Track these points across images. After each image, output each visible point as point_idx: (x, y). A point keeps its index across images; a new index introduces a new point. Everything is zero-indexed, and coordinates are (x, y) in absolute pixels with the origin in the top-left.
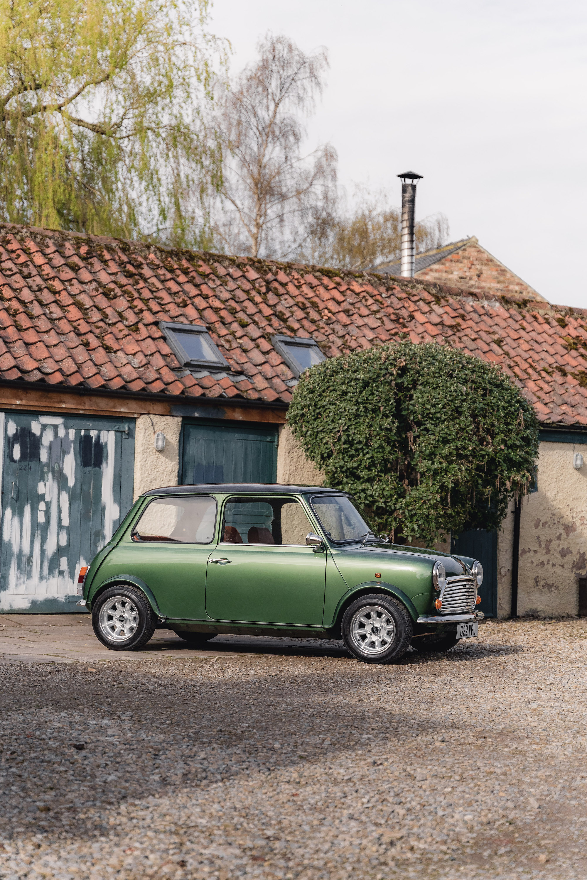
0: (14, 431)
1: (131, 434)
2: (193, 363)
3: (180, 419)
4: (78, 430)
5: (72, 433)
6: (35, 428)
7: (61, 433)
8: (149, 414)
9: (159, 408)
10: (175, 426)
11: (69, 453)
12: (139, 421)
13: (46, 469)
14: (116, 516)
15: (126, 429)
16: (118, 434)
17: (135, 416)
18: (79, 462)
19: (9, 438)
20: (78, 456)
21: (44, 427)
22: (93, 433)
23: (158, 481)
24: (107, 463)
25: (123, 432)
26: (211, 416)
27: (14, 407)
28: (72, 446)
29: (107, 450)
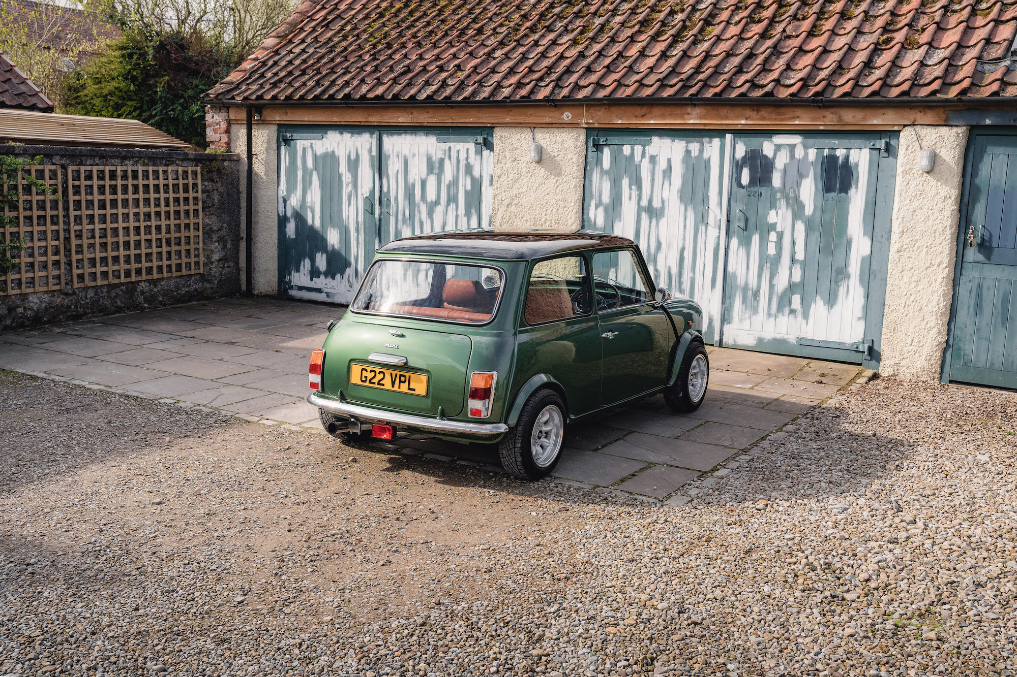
0: (743, 154)
1: (890, 150)
3: (961, 130)
4: (820, 150)
5: (812, 153)
6: (768, 148)
7: (799, 153)
8: (914, 125)
9: (929, 117)
10: (952, 139)
11: (807, 176)
12: (901, 134)
13: (779, 195)
14: (866, 251)
15: (883, 146)
16: (873, 152)
17: (896, 128)
18: (820, 186)
19: (737, 162)
20: (819, 180)
21: (778, 148)
22: (840, 153)
23: (925, 210)
24: (857, 188)
25: (880, 149)
26: (1012, 123)
27: (739, 127)
28: (812, 168)
29: (858, 173)
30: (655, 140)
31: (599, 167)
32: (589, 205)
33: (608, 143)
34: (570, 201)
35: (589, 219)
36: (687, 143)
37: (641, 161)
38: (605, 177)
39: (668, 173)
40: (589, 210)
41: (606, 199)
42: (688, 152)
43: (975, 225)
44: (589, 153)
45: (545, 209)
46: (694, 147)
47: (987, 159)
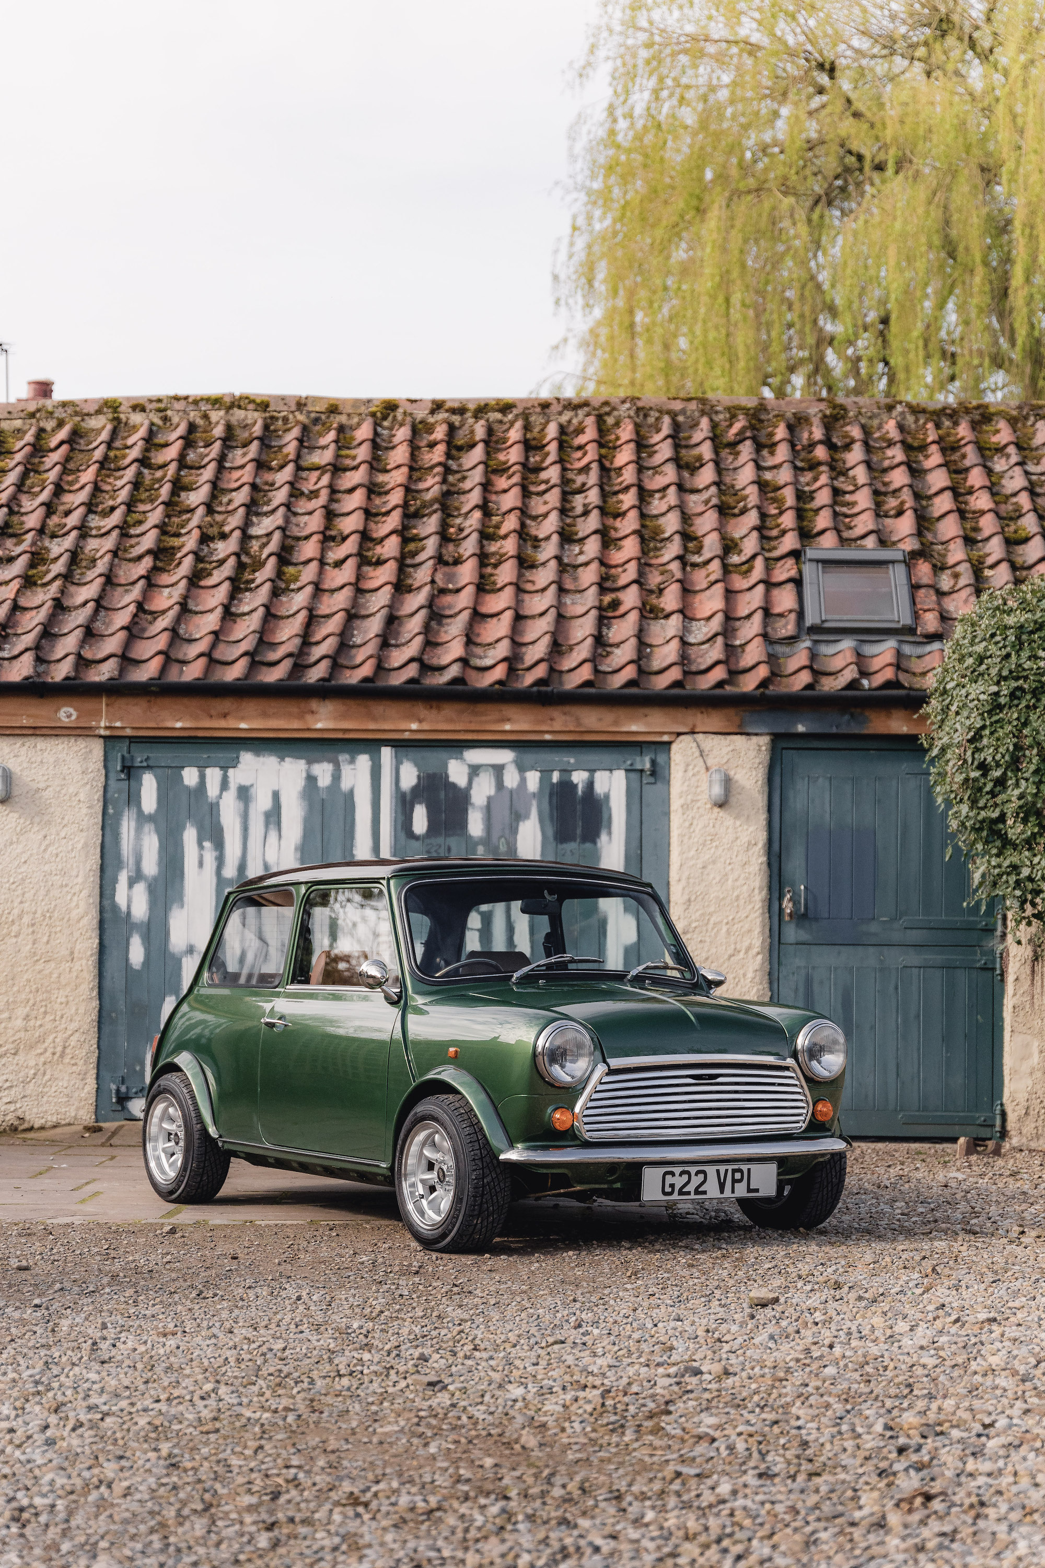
0: (414, 781)
1: (658, 773)
2: (827, 625)
3: (764, 741)
4: (546, 773)
5: (533, 779)
6: (457, 772)
7: (511, 779)
8: (693, 733)
9: (715, 720)
10: (752, 754)
11: (527, 817)
12: (674, 747)
13: (480, 850)
14: (631, 936)
15: (648, 766)
16: (634, 776)
17: (666, 738)
18: (550, 832)
19: (404, 795)
20: (548, 823)
21: (475, 770)
22: (579, 777)
23: (720, 866)
24: (610, 833)
25: (642, 771)
26: (834, 730)
27: (407, 735)
28: (534, 803)
29: (609, 809)
30: (247, 758)
31: (134, 810)
32: (115, 881)
33: (151, 763)
34: (74, 873)
35: (115, 907)
36: (310, 762)
37: (220, 797)
38: (149, 828)
39: (274, 817)
40: (114, 890)
41: (150, 867)
42: (311, 780)
43: (793, 885)
44: (112, 782)
45: (19, 892)
46: (323, 772)
47: (801, 785)
